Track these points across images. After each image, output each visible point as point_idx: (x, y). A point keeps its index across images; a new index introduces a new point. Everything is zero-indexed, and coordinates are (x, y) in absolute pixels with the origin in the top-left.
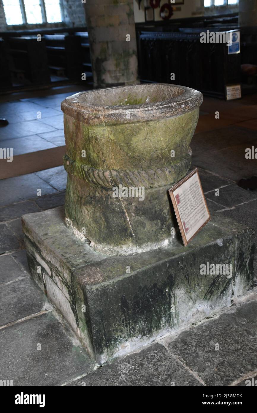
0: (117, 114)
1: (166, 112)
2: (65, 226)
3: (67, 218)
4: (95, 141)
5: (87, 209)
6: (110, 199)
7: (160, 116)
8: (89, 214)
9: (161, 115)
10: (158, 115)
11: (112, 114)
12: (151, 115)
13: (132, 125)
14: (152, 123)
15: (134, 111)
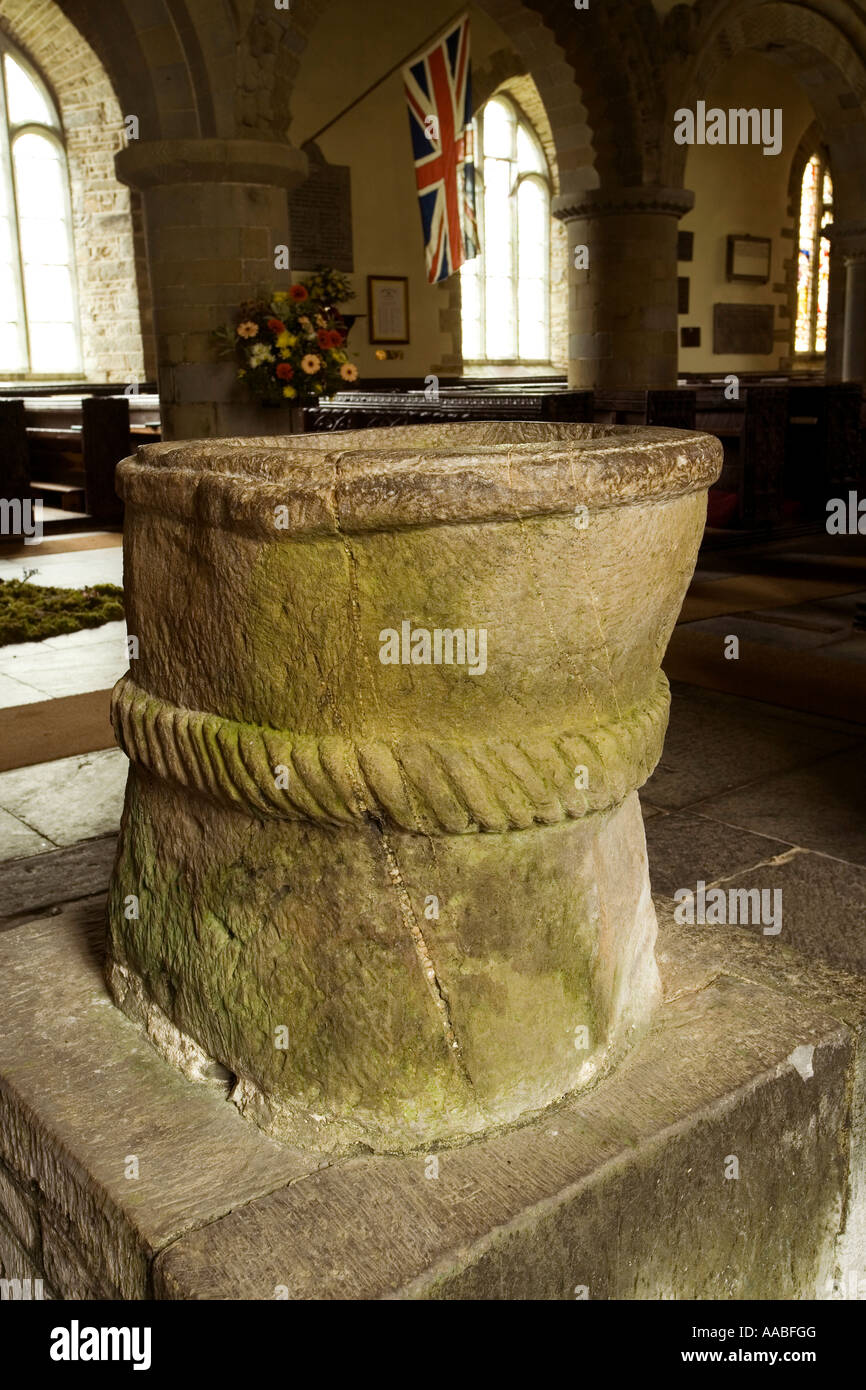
0: (404, 476)
1: (622, 476)
2: (105, 1001)
3: (119, 963)
4: (285, 610)
5: (225, 924)
6: (344, 878)
7: (598, 493)
8: (238, 948)
9: (603, 487)
10: (591, 488)
11: (377, 478)
12: (562, 485)
13: (469, 530)
14: (559, 523)
15: (481, 466)
